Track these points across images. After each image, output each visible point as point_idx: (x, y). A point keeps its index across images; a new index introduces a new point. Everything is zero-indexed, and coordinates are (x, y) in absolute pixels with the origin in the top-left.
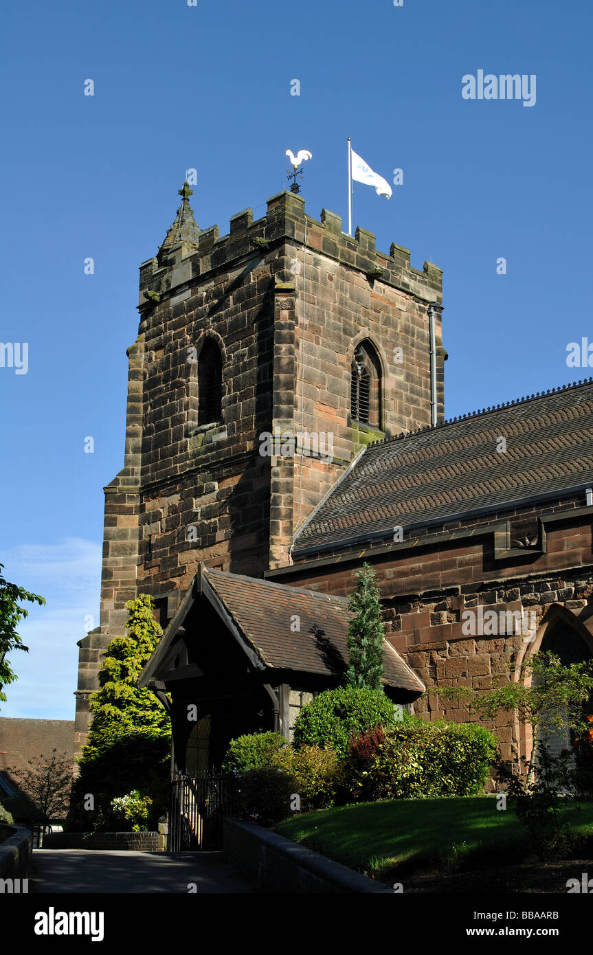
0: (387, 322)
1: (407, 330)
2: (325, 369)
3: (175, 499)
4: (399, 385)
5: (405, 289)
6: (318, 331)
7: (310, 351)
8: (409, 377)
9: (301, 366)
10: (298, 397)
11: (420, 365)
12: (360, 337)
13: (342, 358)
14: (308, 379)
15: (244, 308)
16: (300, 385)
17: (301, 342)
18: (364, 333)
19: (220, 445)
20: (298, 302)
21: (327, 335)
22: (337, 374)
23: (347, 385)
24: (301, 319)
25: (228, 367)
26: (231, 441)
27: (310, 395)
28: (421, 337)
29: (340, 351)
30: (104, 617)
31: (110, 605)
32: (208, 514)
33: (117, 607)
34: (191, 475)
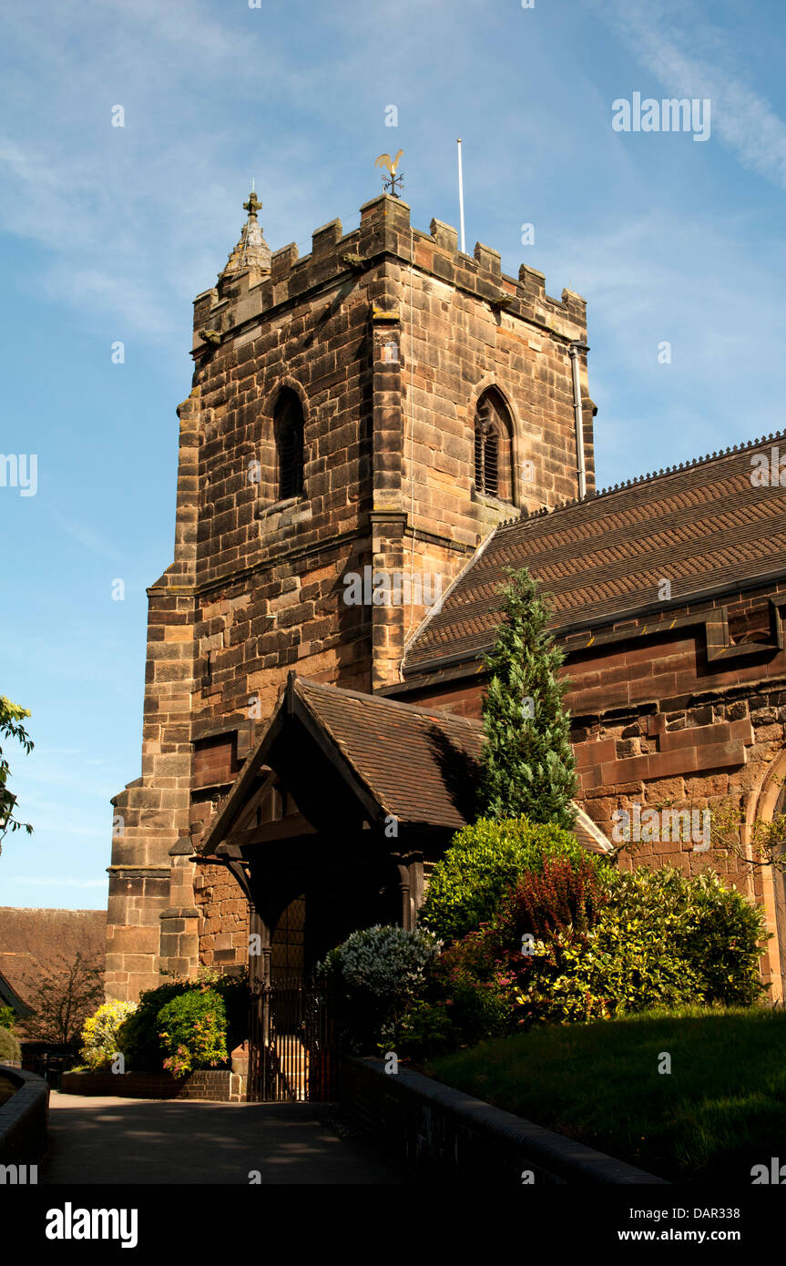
0: (518, 365)
1: (544, 376)
2: (441, 425)
3: (243, 602)
4: (537, 447)
5: (540, 324)
6: (430, 376)
7: (421, 400)
8: (548, 437)
9: (410, 422)
10: (408, 462)
11: (561, 422)
12: (484, 383)
13: (462, 411)
14: (419, 438)
15: (332, 347)
16: (408, 446)
17: (409, 389)
18: (490, 378)
19: (302, 527)
20: (404, 336)
21: (442, 381)
22: (456, 431)
23: (468, 446)
24: (407, 360)
25: (312, 424)
26: (317, 522)
27: (422, 459)
28: (562, 385)
29: (459, 401)
30: (147, 764)
31: (155, 747)
32: (287, 621)
33: (165, 750)
34: (263, 569)
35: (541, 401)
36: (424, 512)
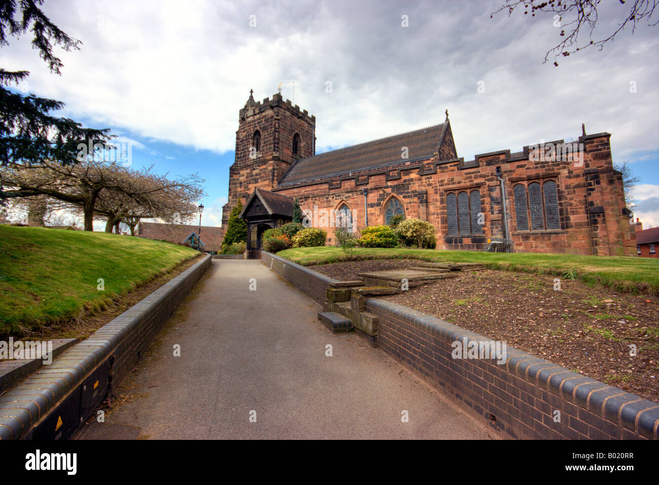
0: (302, 129)
1: (307, 131)
2: (287, 140)
3: (249, 171)
4: (305, 145)
5: (306, 121)
6: (285, 130)
7: (283, 135)
8: (307, 143)
9: (281, 139)
10: (280, 147)
12: (295, 132)
13: (290, 137)
14: (283, 142)
15: (267, 122)
16: (280, 143)
17: (281, 133)
18: (296, 131)
19: (260, 158)
20: (280, 122)
21: (287, 131)
22: (290, 141)
23: (292, 144)
24: (281, 127)
25: (262, 137)
26: (262, 157)
27: (283, 146)
28: (310, 133)
29: (290, 135)
30: (229, 201)
31: (231, 197)
32: (256, 175)
33: (232, 198)
34: (252, 165)
35: (306, 137)
36: (283, 156)
